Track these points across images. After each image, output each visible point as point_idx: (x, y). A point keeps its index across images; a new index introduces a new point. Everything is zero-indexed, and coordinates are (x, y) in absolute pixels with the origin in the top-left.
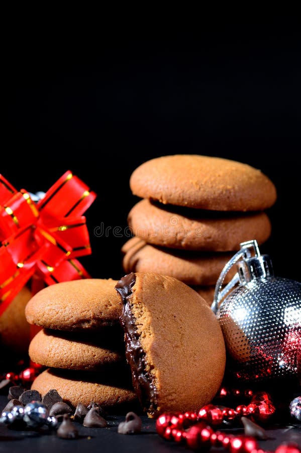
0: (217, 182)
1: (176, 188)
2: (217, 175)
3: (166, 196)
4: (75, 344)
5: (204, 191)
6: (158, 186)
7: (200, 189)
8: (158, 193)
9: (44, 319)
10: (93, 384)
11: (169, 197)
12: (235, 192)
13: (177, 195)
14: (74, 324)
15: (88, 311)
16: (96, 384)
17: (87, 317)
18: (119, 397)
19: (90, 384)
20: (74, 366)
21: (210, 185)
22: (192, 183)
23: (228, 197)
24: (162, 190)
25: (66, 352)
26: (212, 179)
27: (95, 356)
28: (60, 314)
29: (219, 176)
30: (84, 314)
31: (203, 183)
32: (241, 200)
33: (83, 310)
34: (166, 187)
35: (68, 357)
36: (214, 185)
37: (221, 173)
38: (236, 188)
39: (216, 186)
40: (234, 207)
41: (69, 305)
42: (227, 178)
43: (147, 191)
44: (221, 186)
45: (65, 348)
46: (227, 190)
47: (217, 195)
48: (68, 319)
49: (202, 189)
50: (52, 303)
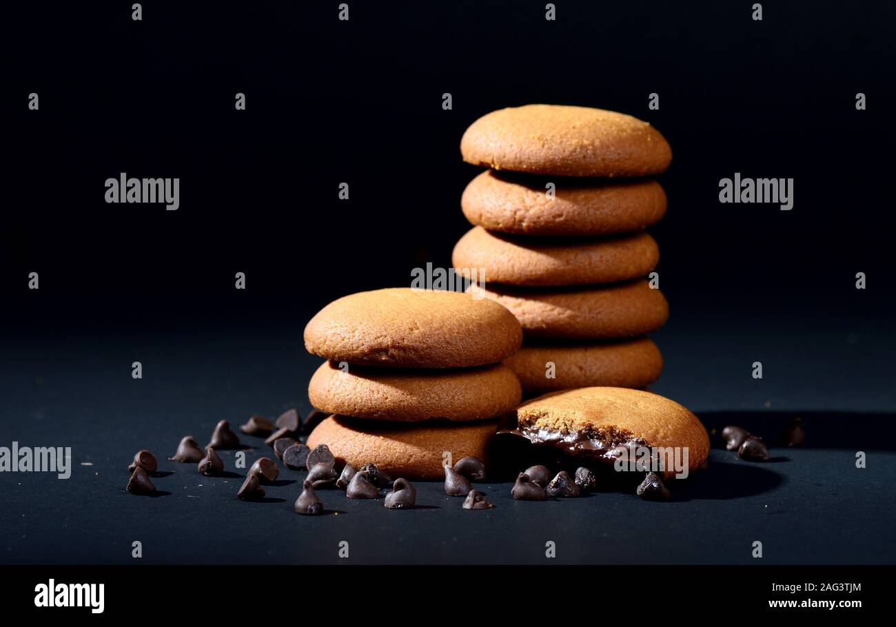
0: (569, 136)
1: (511, 146)
2: (571, 126)
3: (499, 158)
4: (361, 380)
5: (550, 148)
6: (488, 145)
7: (543, 146)
8: (489, 155)
9: (325, 348)
10: (377, 438)
11: (503, 160)
12: (595, 149)
13: (512, 156)
14: (366, 355)
15: (385, 336)
16: (381, 437)
17: (384, 346)
18: (411, 456)
19: (373, 438)
20: (359, 413)
21: (559, 141)
22: (533, 138)
23: (584, 157)
24: (493, 151)
25: (349, 393)
26: (563, 132)
27: (387, 398)
28: (346, 340)
29: (574, 128)
30: (379, 340)
31: (548, 138)
32: (604, 160)
33: (379, 335)
34: (498, 146)
35: (351, 399)
36: (565, 140)
37: (578, 124)
38: (597, 143)
39: (567, 142)
40: (594, 171)
41: (360, 328)
42: (586, 131)
43: (475, 153)
44: (574, 142)
45: (349, 387)
46: (582, 147)
47: (567, 153)
48: (358, 347)
49: (546, 146)
50: (336, 325)
